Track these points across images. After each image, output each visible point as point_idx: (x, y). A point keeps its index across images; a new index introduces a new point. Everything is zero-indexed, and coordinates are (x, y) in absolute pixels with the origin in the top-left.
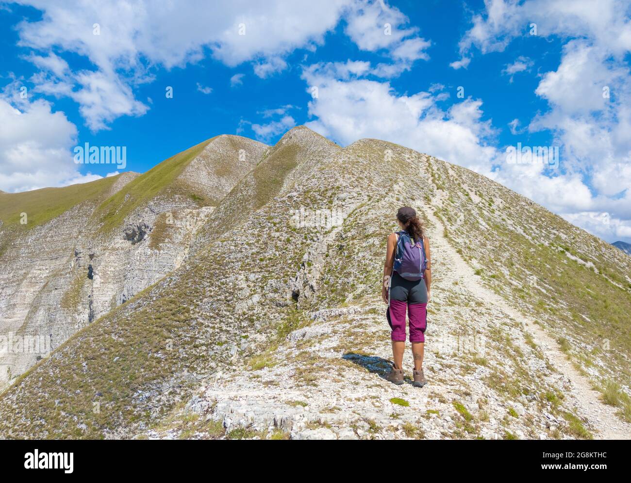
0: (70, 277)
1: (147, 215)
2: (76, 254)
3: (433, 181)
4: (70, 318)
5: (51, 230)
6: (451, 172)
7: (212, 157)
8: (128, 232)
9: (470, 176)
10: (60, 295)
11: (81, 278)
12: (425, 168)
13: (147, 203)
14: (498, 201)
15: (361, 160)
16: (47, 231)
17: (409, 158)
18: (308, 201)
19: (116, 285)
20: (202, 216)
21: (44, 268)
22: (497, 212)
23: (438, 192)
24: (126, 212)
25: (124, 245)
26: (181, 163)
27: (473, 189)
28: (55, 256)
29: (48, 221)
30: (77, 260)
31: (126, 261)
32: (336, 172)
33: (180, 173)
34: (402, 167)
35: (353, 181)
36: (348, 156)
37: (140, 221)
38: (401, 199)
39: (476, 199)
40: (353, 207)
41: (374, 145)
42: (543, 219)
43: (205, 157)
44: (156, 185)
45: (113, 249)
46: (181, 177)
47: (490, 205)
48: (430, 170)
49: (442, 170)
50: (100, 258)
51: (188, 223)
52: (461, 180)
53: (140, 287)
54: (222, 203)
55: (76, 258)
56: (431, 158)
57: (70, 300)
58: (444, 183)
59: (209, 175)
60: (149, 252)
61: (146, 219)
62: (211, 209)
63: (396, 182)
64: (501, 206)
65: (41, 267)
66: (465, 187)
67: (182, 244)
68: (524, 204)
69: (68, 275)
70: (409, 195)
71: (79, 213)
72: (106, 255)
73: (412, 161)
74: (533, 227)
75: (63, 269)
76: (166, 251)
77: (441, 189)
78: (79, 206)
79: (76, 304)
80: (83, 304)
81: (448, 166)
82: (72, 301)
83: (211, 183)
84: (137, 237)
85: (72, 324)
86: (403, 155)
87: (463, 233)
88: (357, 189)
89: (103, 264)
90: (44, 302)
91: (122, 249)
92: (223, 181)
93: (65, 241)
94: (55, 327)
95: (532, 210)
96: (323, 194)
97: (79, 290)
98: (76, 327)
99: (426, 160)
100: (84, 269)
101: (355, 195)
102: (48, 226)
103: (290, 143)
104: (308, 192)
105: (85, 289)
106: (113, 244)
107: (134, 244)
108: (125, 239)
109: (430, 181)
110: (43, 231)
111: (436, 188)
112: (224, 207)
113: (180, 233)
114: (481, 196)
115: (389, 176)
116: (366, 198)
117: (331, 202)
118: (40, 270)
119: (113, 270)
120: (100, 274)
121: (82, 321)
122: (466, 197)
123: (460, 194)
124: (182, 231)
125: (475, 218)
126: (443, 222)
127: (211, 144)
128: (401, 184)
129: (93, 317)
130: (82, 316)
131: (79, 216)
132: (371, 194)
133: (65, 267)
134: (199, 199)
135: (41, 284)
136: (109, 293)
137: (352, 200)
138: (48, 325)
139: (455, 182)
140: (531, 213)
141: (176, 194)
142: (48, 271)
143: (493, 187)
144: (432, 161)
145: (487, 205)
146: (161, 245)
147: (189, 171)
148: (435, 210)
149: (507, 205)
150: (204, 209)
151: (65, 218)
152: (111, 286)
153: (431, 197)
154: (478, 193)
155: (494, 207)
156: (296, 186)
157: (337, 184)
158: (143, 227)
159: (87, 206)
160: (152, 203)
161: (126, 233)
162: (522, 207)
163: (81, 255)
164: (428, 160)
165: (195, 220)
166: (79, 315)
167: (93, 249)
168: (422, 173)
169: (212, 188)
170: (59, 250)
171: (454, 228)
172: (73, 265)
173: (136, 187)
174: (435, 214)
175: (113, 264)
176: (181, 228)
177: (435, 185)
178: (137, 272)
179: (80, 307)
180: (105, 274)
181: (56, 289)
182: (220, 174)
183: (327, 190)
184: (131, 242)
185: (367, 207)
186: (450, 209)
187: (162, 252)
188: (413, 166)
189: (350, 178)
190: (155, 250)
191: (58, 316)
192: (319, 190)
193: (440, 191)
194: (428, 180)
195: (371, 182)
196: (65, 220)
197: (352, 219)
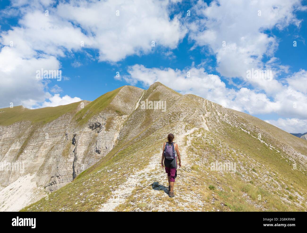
0: (63, 144)
1: (99, 119)
2: (66, 135)
3: (207, 109)
4: (65, 160)
5: (53, 125)
6: (213, 106)
7: (122, 95)
8: (91, 125)
9: (219, 107)
10: (61, 151)
11: (69, 144)
12: (205, 104)
13: (98, 114)
14: (226, 115)
15: (186, 104)
16: (51, 125)
17: (200, 101)
18: (174, 115)
19: (86, 146)
20: (123, 119)
21: (50, 141)
22: (225, 118)
23: (207, 112)
24: (88, 117)
25: (88, 131)
26: (110, 97)
27: (219, 111)
28: (54, 136)
29: (52, 121)
30: (66, 137)
31: (90, 137)
32: (180, 108)
33: (111, 102)
34: (197, 105)
35: (185, 110)
36: (183, 102)
37: (96, 121)
38: (197, 115)
39: (219, 114)
40: (185, 117)
41: (189, 97)
42: (239, 120)
43: (120, 95)
44: (101, 106)
45: (85, 132)
46: (111, 104)
47: (223, 116)
48: (206, 105)
49: (210, 105)
50: (79, 136)
51: (118, 122)
52: (216, 108)
53: (103, 145)
54: (133, 114)
55: (66, 136)
56: (207, 101)
57: (65, 153)
58: (210, 110)
59: (122, 102)
60: (105, 132)
61: (98, 120)
62: (126, 116)
63: (196, 110)
64: (227, 116)
65: (49, 140)
66: (217, 110)
67: (116, 129)
68: (235, 115)
69: (62, 143)
70: (199, 114)
71: (65, 118)
72: (82, 135)
73: (201, 102)
74: (235, 122)
75: (61, 141)
76: (111, 132)
77: (208, 111)
78: (64, 115)
79: (68, 155)
80: (70, 155)
81: (212, 103)
82: (66, 154)
83: (123, 106)
84: (94, 127)
85: (66, 163)
86: (198, 100)
87: (211, 123)
88: (186, 112)
89: (80, 138)
90: (53, 154)
91: (88, 132)
92: (127, 105)
93: (59, 129)
94: (60, 164)
95: (237, 117)
96: (177, 113)
97: (69, 149)
98: (68, 164)
99: (205, 101)
100: (70, 141)
101: (185, 114)
102: (52, 123)
103: (157, 91)
104: (173, 113)
105: (71, 149)
106: (84, 130)
107: (93, 130)
108: (89, 128)
109: (206, 109)
110: (50, 125)
111: (207, 111)
112: (134, 115)
113: (115, 125)
114: (221, 113)
115: (194, 108)
116: (188, 115)
117: (179, 115)
118: (48, 142)
119: (84, 140)
120: (80, 142)
121: (70, 162)
122: (216, 114)
123: (214, 113)
124: (116, 125)
125: (217, 120)
126: (206, 120)
127: (122, 90)
128: (197, 110)
129: (76, 159)
130: (70, 159)
131: (65, 119)
132: (189, 114)
133: (61, 140)
134: (119, 112)
135: (49, 148)
136: (83, 150)
137: (185, 115)
138: (56, 163)
139: (214, 109)
140: (236, 118)
141: (110, 110)
142: (51, 142)
143: (226, 110)
144: (207, 102)
145: (222, 116)
146: (109, 129)
147: (114, 101)
148: (205, 117)
149: (229, 116)
150: (123, 116)
151: (59, 120)
152: (83, 147)
153: (205, 114)
154: (220, 112)
155: (224, 116)
156: (170, 111)
157: (181, 111)
158: (97, 123)
159: (68, 115)
160: (101, 114)
161: (90, 126)
162: (234, 117)
163: (68, 135)
164: (206, 102)
165: (120, 120)
166: (69, 159)
167: (75, 132)
168: (204, 106)
169: (123, 107)
170: (56, 133)
171: (209, 122)
172: (64, 139)
173: (92, 107)
174: (205, 118)
175: (84, 138)
176: (115, 123)
177: (207, 110)
178: (101, 139)
179: (69, 156)
180: (81, 142)
181: (57, 149)
182: (126, 102)
183: (178, 112)
184: (91, 129)
185: (189, 117)
186: (210, 117)
187: (110, 132)
188: (201, 104)
189: (184, 109)
190: (108, 132)
191: (61, 159)
192: (176, 113)
193: (208, 112)
194: (205, 108)
195: (189, 110)
196: (59, 121)
197: (185, 120)
